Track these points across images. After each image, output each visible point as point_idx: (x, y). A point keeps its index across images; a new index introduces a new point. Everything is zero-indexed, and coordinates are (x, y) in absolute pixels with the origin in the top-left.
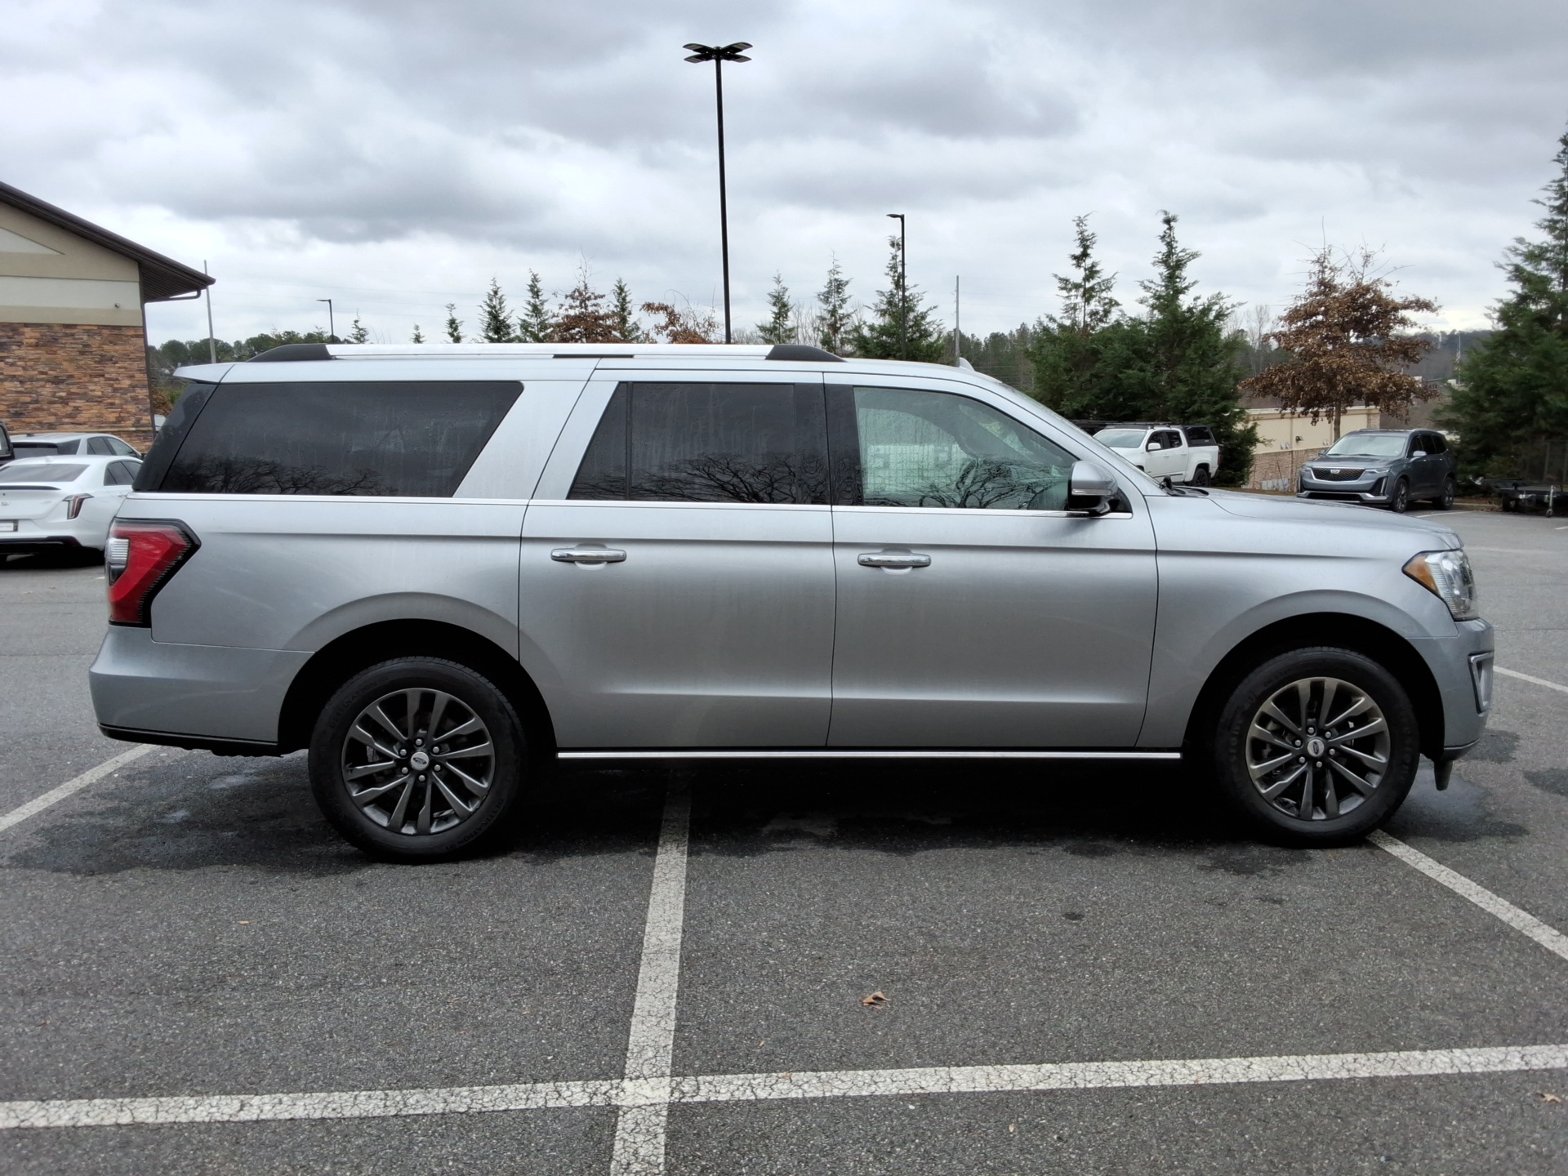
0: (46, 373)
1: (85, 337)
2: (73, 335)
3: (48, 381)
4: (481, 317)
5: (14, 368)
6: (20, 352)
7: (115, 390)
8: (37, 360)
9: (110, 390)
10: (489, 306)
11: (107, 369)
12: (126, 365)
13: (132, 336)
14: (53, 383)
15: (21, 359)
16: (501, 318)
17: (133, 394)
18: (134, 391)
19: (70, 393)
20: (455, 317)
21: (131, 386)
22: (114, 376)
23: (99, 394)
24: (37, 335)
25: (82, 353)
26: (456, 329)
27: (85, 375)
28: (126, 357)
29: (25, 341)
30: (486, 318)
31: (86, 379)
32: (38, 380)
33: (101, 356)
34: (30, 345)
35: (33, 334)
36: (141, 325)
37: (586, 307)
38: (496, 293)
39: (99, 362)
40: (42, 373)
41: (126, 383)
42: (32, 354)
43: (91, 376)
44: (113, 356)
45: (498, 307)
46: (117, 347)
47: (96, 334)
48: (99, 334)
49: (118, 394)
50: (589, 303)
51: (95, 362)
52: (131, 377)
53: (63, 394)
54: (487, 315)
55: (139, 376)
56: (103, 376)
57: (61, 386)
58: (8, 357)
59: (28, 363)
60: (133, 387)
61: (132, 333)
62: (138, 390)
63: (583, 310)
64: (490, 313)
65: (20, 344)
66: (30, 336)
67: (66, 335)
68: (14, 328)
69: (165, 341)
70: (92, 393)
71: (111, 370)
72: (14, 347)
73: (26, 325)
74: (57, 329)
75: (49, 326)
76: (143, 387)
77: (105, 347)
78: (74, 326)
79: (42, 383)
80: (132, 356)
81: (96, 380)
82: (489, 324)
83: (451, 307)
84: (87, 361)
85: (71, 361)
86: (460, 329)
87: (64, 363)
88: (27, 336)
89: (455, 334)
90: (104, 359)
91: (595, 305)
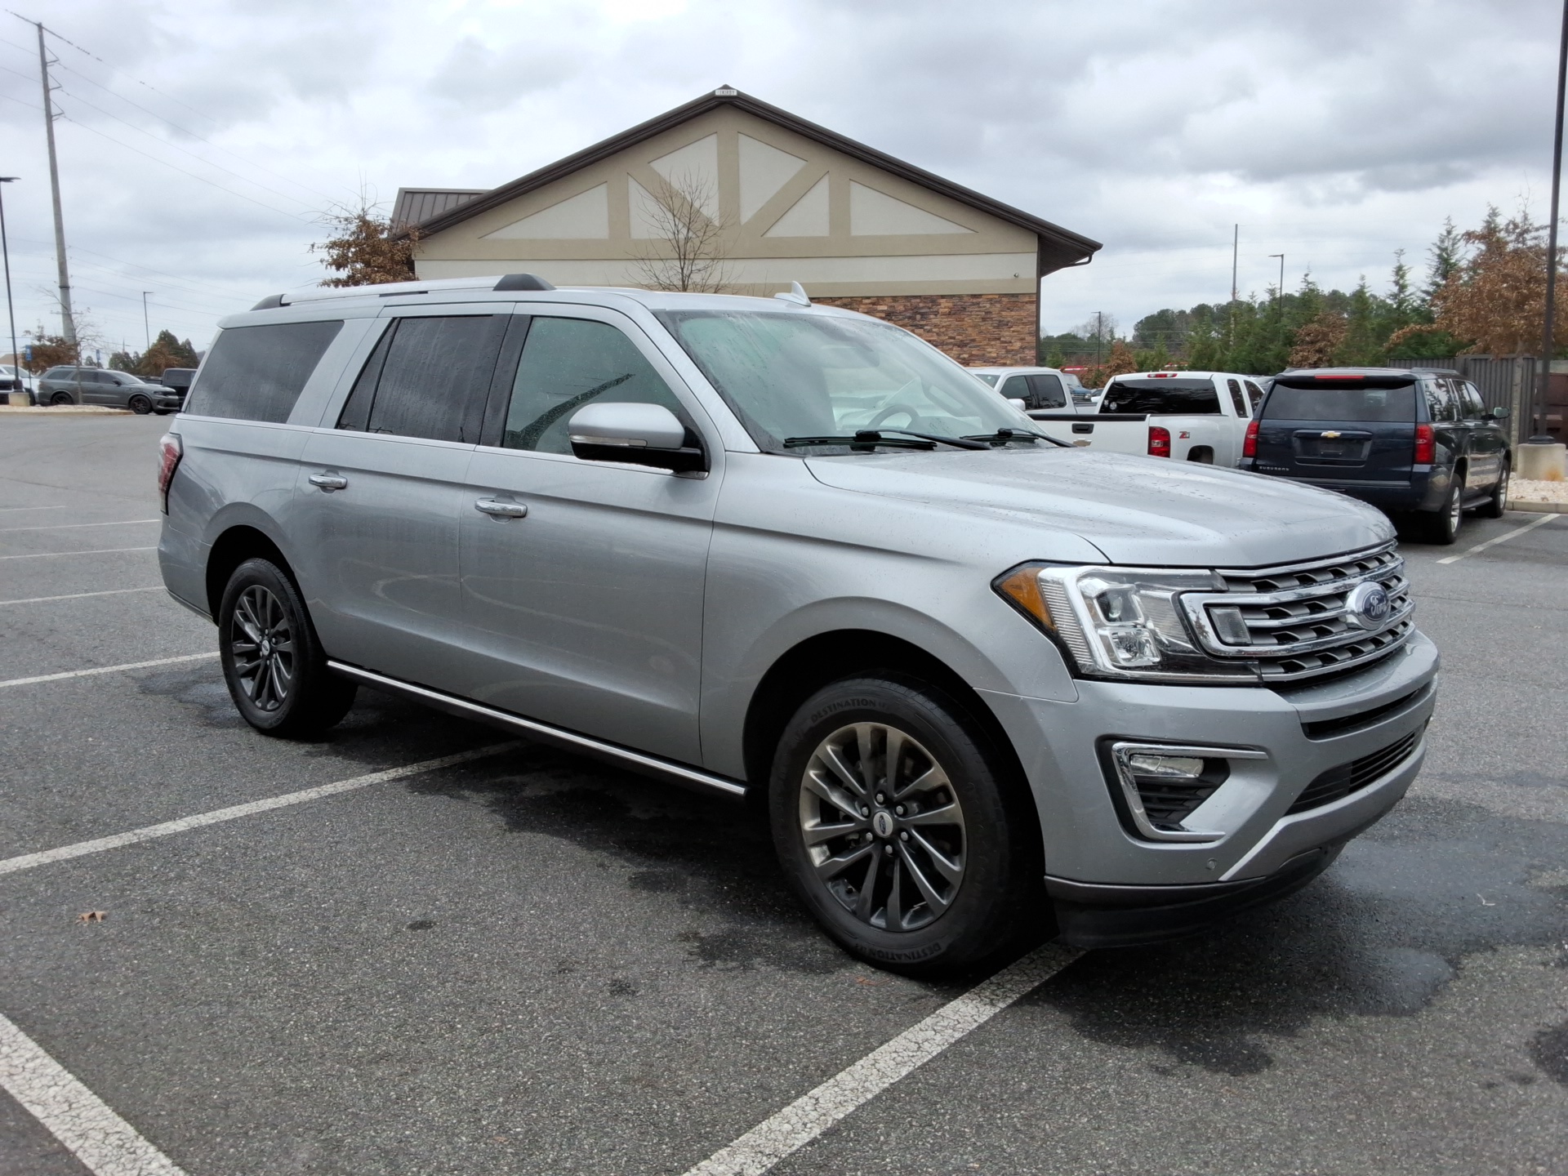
0: (954, 338)
1: (988, 305)
2: (978, 304)
3: (955, 345)
4: (1429, 262)
5: (930, 334)
6: (935, 321)
7: (1008, 352)
8: (947, 327)
9: (1003, 351)
10: (1439, 248)
11: (1002, 333)
12: (1018, 329)
13: (1026, 303)
14: (959, 346)
15: (936, 326)
16: (1453, 261)
17: (1022, 355)
18: (1023, 352)
19: (971, 355)
20: (1403, 264)
21: (1021, 347)
22: (1008, 339)
23: (994, 355)
24: (950, 305)
25: (984, 319)
26: (1402, 277)
27: (985, 339)
28: (1020, 321)
29: (941, 310)
30: (1435, 262)
31: (985, 342)
32: (947, 344)
33: (1000, 321)
34: (944, 314)
35: (947, 305)
36: (1035, 291)
37: (1524, 242)
38: (1449, 233)
39: (998, 327)
40: (951, 338)
41: (1018, 345)
42: (945, 321)
43: (989, 340)
44: (1009, 322)
45: (1450, 248)
46: (1013, 313)
47: (996, 302)
48: (1000, 302)
49: (1010, 356)
50: (1527, 236)
51: (994, 327)
52: (1022, 339)
53: (966, 356)
54: (1436, 259)
55: (1028, 338)
56: (999, 339)
57: (965, 349)
58: (926, 325)
59: (942, 330)
60: (1023, 348)
61: (1027, 299)
62: (1027, 352)
63: (1520, 245)
64: (1440, 256)
65: (936, 313)
66: (945, 305)
67: (973, 304)
68: (933, 300)
69: (1195, 305)
70: (988, 355)
71: (1006, 334)
72: (932, 316)
73: (943, 297)
74: (966, 299)
75: (960, 297)
76: (1030, 348)
77: (1003, 313)
78: (979, 296)
79: (950, 347)
80: (1025, 320)
81: (993, 343)
82: (1438, 269)
83: (1400, 253)
84: (988, 326)
85: (975, 326)
86: (1408, 277)
87: (970, 329)
88: (942, 306)
89: (1401, 282)
90: (1002, 324)
91: (1535, 238)
